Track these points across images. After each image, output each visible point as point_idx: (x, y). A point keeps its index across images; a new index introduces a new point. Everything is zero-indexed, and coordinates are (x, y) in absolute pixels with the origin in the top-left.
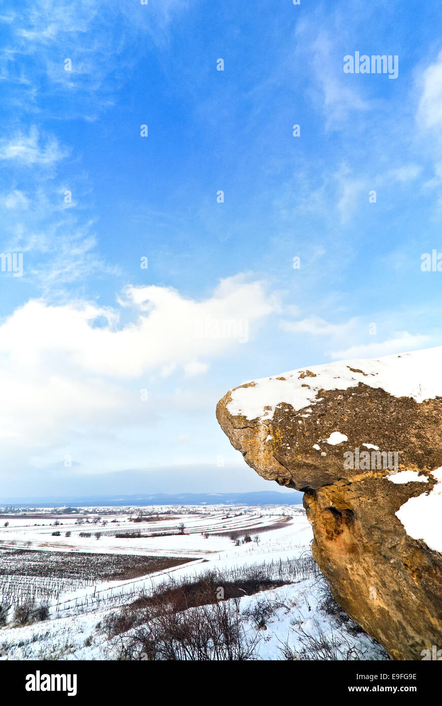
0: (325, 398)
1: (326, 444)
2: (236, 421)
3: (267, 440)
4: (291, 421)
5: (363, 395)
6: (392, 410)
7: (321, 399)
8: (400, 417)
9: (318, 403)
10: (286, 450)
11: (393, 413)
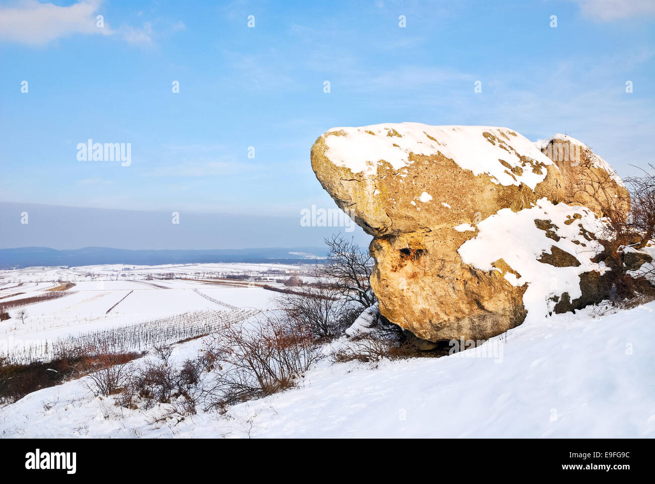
0: (416, 161)
1: (419, 201)
2: (342, 173)
3: (375, 194)
4: (394, 179)
5: (442, 163)
6: (460, 179)
7: (413, 162)
8: (464, 185)
9: (411, 165)
10: (393, 204)
11: (461, 182)
